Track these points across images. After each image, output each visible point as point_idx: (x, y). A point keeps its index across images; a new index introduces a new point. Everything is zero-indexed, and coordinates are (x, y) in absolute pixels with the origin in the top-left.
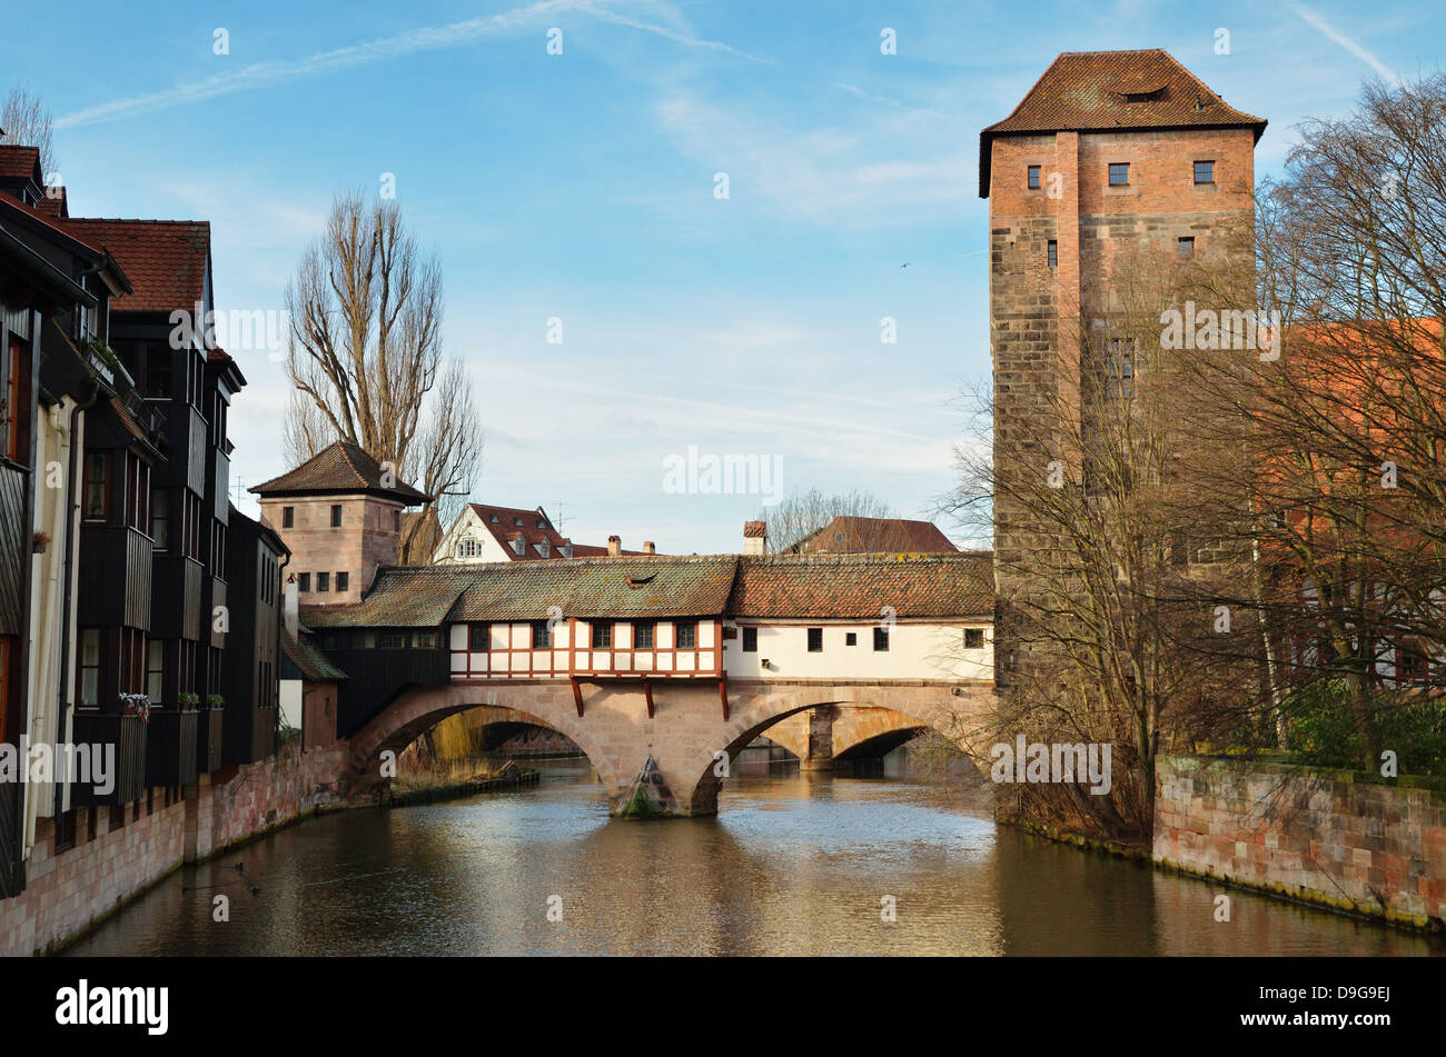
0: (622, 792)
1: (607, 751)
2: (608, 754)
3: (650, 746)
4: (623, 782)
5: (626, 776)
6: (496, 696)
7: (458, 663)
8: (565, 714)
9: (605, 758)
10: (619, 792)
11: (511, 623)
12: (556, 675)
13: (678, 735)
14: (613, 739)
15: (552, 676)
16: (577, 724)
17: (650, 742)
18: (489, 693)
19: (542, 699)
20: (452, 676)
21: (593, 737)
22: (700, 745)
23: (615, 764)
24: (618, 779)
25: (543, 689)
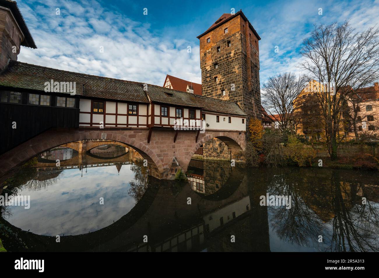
0: (165, 171)
1: (159, 156)
2: (160, 157)
3: (174, 152)
4: (165, 167)
5: (166, 164)
6: (106, 135)
7: (85, 119)
8: (142, 142)
9: (158, 159)
10: (164, 171)
11: (117, 102)
12: (139, 126)
13: (183, 148)
14: (161, 151)
15: (138, 127)
16: (147, 146)
17: (174, 151)
18: (102, 134)
19: (131, 136)
20: (80, 125)
21: (153, 151)
22: (189, 151)
23: (162, 160)
24: (163, 166)
25: (132, 132)
